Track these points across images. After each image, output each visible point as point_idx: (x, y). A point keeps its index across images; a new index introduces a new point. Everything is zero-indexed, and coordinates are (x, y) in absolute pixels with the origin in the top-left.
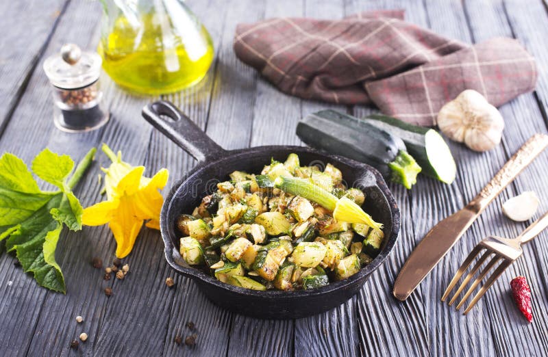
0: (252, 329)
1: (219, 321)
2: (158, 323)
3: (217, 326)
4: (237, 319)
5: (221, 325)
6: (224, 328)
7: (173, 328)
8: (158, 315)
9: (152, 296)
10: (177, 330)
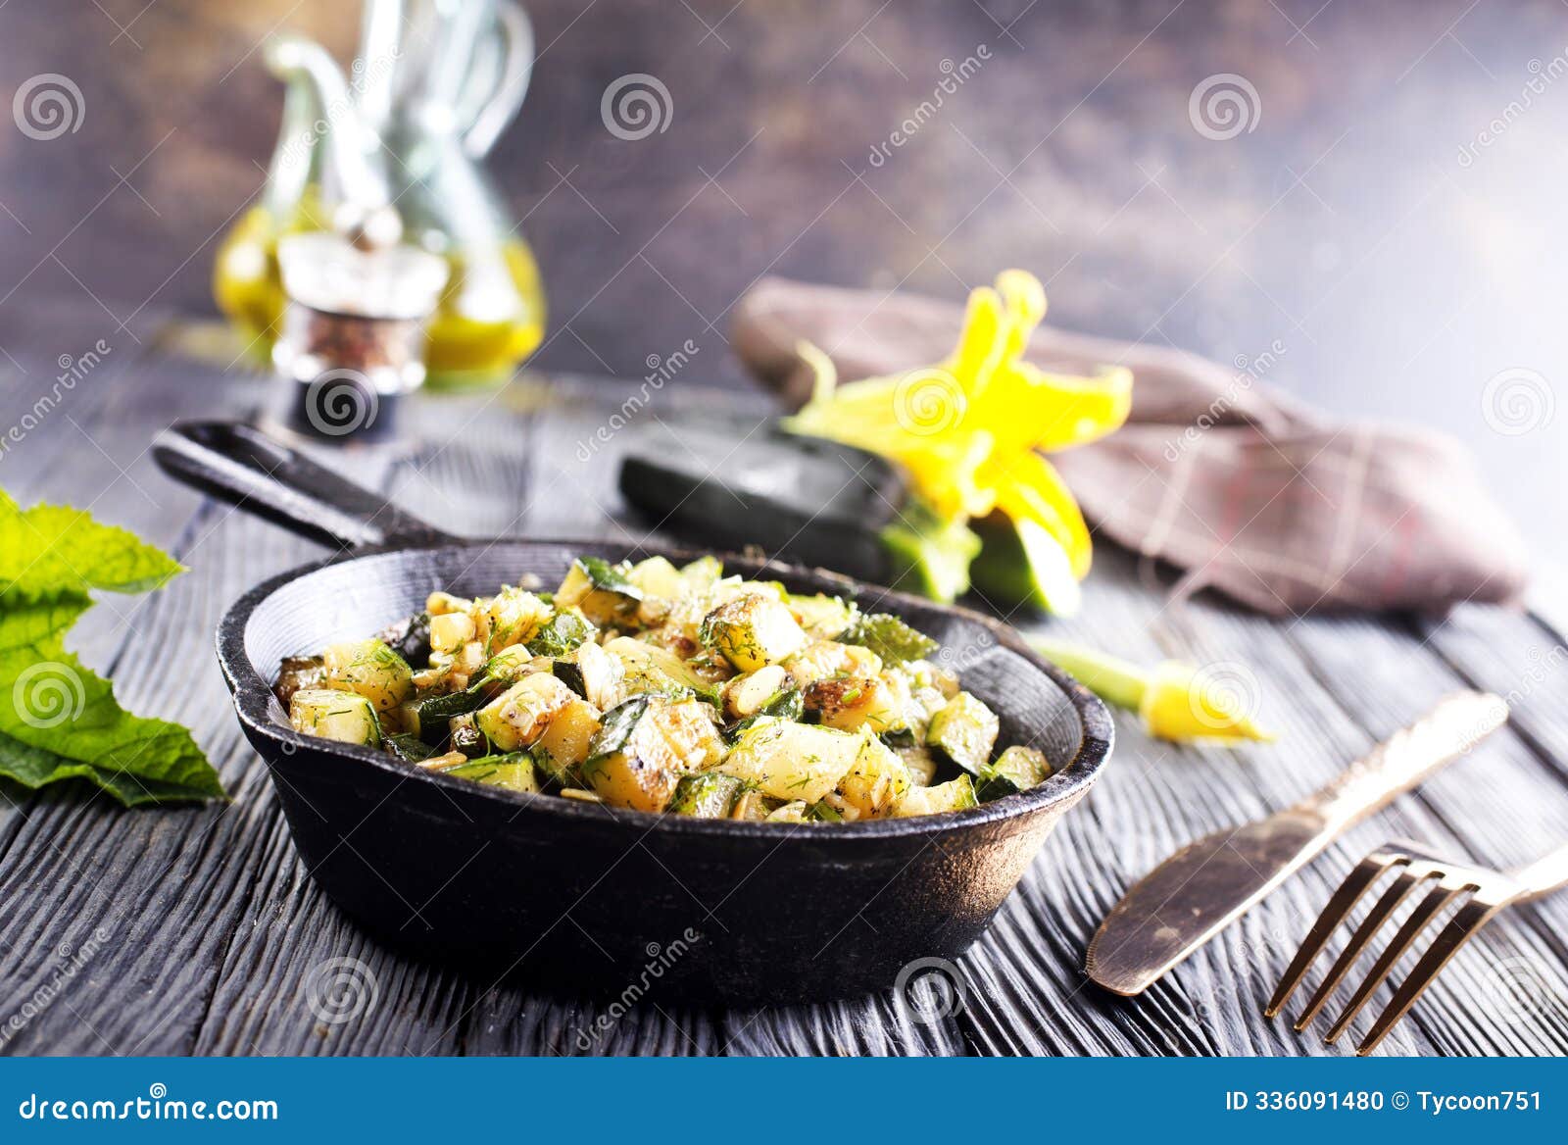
0: (555, 1030)
1: (417, 1000)
2: (168, 983)
3: (410, 1016)
4: (491, 999)
5: (427, 1012)
6: (442, 1020)
7: (231, 1004)
8: (172, 961)
9: (149, 916)
10: (247, 1014)
